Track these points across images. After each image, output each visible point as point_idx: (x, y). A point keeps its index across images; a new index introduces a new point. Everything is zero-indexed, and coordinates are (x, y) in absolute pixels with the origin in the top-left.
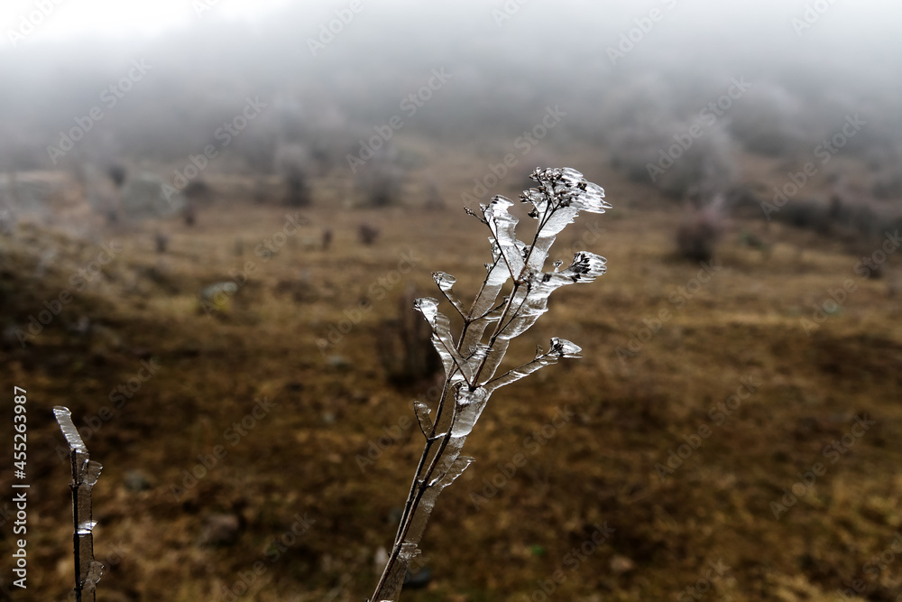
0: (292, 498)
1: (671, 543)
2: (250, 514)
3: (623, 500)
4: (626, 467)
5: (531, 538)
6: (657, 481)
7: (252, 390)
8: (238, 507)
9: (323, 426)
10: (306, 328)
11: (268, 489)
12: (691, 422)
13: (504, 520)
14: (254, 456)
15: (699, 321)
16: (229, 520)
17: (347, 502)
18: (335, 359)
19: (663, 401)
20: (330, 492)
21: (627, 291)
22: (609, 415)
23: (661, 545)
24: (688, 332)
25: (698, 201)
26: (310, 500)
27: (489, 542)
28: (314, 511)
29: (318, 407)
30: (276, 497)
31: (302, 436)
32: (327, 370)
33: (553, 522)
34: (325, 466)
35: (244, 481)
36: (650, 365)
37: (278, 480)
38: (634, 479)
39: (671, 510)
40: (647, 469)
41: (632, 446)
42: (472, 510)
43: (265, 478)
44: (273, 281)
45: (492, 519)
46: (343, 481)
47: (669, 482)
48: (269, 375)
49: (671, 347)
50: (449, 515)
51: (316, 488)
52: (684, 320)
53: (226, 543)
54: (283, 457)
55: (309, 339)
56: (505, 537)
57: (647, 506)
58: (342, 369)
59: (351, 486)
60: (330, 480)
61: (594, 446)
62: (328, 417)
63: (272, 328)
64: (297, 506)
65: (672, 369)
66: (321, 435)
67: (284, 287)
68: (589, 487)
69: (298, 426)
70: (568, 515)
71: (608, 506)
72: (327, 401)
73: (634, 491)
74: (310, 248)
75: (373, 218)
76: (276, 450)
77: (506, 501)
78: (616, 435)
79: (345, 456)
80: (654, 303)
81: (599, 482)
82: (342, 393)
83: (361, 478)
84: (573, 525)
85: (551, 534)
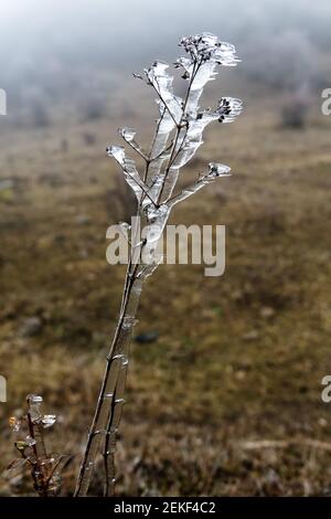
0: (70, 303)
1: (295, 296)
2: (47, 315)
3: (264, 275)
4: (264, 257)
5: (213, 305)
6: (282, 263)
7: (35, 245)
8: (39, 313)
9: (81, 259)
10: (61, 202)
11: (55, 300)
12: (300, 225)
13: (196, 298)
14: (43, 282)
15: (299, 164)
16: (35, 321)
17: (103, 300)
18: (81, 218)
19: (283, 215)
20: (93, 296)
21: (254, 152)
22: (251, 228)
23: (289, 299)
24: (294, 171)
25: (293, 88)
26: (81, 302)
27: (189, 311)
28: (83, 308)
29: (76, 248)
30: (60, 303)
31: (70, 267)
32: (78, 226)
33: (225, 295)
34: (86, 282)
35: (40, 298)
36: (273, 195)
37: (60, 293)
38: (269, 263)
39: (293, 278)
40: (276, 256)
41: (266, 244)
42: (177, 294)
43: (52, 294)
44: (35, 176)
45: (189, 298)
46: (98, 288)
47: (290, 262)
48: (44, 233)
49: (284, 182)
50: (164, 299)
51: (83, 295)
52: (290, 165)
53: (36, 333)
54: (61, 281)
55: (63, 209)
56: (198, 307)
57: (278, 278)
58: (87, 224)
59: (104, 292)
60: (90, 290)
61: (244, 247)
62: (84, 253)
63: (40, 205)
64: (74, 306)
65: (286, 195)
66: (82, 265)
67: (43, 179)
68: (244, 271)
69: (67, 261)
70: (233, 288)
71: (256, 281)
72: (81, 243)
73: (270, 269)
74: (55, 152)
75: (91, 128)
76: (56, 277)
77: (197, 286)
78: (256, 240)
79: (97, 274)
80: (271, 157)
81: (249, 268)
82: (90, 238)
83: (109, 285)
84: (237, 294)
85: (224, 301)
